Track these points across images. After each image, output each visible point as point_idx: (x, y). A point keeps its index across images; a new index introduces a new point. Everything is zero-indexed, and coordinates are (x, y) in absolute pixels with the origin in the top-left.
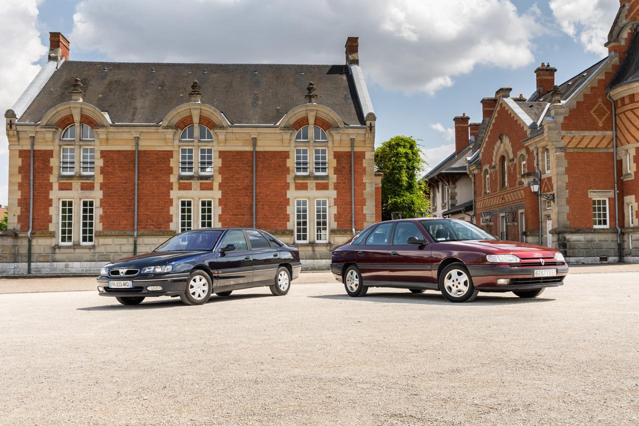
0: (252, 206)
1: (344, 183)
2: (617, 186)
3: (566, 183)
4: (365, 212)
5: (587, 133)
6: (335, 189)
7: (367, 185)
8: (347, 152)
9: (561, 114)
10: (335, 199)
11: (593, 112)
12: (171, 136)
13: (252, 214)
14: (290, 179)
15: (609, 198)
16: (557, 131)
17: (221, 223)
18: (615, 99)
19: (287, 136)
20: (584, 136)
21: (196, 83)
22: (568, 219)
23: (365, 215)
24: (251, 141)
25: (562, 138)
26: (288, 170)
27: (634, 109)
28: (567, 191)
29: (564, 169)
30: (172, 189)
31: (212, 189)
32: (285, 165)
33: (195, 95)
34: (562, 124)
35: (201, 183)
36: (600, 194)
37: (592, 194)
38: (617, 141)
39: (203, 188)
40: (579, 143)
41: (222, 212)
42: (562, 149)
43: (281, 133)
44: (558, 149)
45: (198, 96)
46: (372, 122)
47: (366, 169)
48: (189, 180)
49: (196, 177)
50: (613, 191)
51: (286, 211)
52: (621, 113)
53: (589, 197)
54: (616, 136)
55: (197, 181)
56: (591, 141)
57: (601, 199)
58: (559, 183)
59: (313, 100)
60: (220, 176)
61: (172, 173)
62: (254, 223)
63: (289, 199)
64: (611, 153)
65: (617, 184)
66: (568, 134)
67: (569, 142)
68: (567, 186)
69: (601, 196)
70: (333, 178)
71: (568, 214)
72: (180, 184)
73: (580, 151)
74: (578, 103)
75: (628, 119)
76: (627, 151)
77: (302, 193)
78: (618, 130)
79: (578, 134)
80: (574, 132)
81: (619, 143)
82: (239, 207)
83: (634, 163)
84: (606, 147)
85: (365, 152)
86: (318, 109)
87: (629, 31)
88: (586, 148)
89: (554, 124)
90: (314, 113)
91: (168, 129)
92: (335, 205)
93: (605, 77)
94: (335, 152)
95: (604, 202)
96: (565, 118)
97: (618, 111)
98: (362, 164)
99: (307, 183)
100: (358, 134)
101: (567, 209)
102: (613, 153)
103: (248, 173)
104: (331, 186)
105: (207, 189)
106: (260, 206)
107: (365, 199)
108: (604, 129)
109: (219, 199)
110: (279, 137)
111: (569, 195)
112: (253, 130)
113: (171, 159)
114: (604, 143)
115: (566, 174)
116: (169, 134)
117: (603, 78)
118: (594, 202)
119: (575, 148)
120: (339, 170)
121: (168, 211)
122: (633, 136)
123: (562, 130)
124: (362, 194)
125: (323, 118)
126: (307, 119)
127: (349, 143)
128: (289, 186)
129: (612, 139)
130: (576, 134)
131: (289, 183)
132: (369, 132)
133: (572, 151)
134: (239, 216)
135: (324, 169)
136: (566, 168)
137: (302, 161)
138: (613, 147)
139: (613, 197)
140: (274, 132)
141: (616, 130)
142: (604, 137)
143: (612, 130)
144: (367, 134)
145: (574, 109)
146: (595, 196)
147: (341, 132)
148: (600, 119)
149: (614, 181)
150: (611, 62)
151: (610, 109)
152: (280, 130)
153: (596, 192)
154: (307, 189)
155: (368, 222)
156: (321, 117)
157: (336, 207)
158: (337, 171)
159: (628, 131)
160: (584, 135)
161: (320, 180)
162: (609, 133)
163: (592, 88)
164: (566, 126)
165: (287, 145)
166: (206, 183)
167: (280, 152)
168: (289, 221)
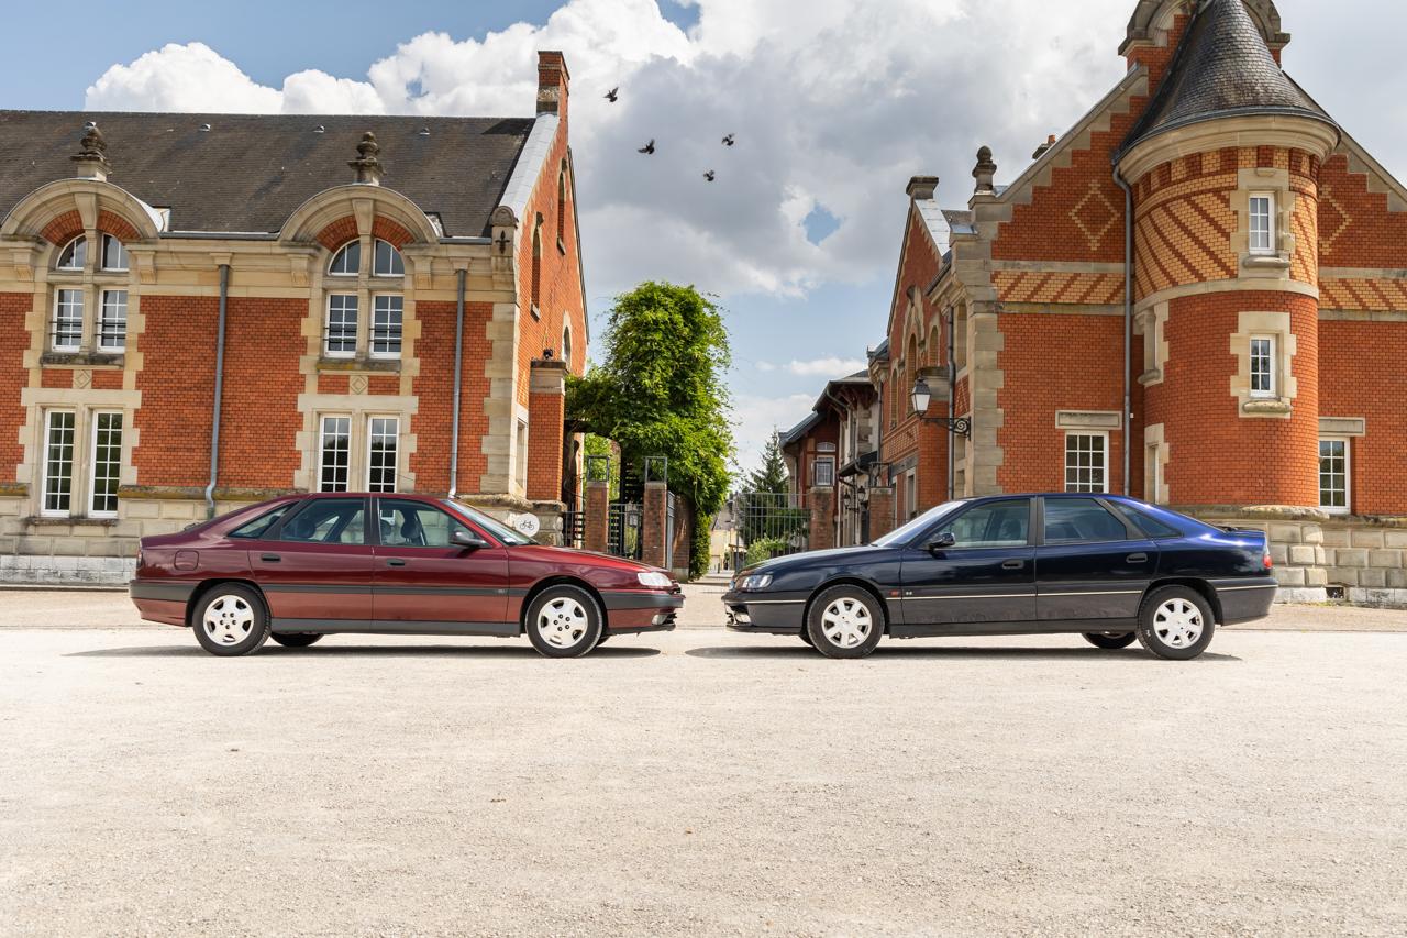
0: (211, 428)
1: (439, 379)
2: (1130, 400)
3: (999, 391)
4: (485, 450)
5: (1058, 267)
6: (415, 393)
7: (493, 385)
8: (448, 304)
9: (992, 218)
10: (413, 417)
11: (1076, 214)
12: (27, 259)
13: (209, 450)
14: (307, 365)
15: (1110, 432)
16: (981, 260)
17: (136, 468)
18: (1131, 181)
19: (301, 263)
20: (1050, 275)
21: (92, 134)
22: (1000, 481)
23: (485, 457)
24: (218, 274)
25: (993, 278)
26: (302, 345)
27: (1168, 201)
28: (1001, 411)
29: (994, 356)
30: (26, 385)
31: (119, 387)
32: (297, 332)
33: (85, 162)
34: (994, 242)
35: (95, 372)
36: (1086, 421)
37: (1066, 420)
38: (1134, 288)
39: (98, 383)
40: (1035, 292)
41: (142, 441)
42: (993, 305)
43: (285, 254)
44: (981, 305)
45: (93, 162)
46: (508, 231)
47: (494, 345)
48: (65, 363)
49: (83, 357)
50: (1120, 413)
51: (293, 444)
52: (1144, 216)
53: (1057, 427)
54: (1133, 276)
55: (85, 367)
56: (1067, 287)
57: (1091, 434)
58: (982, 390)
59: (367, 175)
60: (141, 355)
61: (28, 347)
62: (214, 470)
63: (301, 415)
64: (1118, 317)
65: (1131, 395)
66: (1008, 270)
67: (1011, 288)
68: (999, 398)
69: (1089, 427)
70: (412, 366)
71: (999, 468)
72: (44, 372)
73: (1039, 310)
74: (1038, 190)
75: (1157, 229)
76: (1151, 309)
77: (334, 401)
78: (1137, 259)
79: (1033, 269)
80: (1022, 262)
81: (1138, 292)
82: (181, 431)
83: (1165, 340)
84: (1107, 303)
85: (492, 304)
86: (378, 197)
87: (1179, 12)
88: (1054, 302)
89: (972, 244)
90: (367, 207)
91: (15, 240)
92: (413, 431)
93: (1112, 126)
94: (418, 303)
95: (1098, 441)
96: (1002, 226)
97: (1140, 211)
98: (483, 332)
99: (348, 377)
100: (473, 258)
101: (997, 456)
102: (1124, 317)
103: (207, 350)
104: (406, 385)
105: (108, 387)
106: (231, 429)
107: (487, 419)
108: (1103, 256)
109: (136, 411)
110: (282, 264)
111: (1006, 422)
112: (217, 246)
113: (28, 314)
114: (1103, 291)
115: (999, 367)
116: (22, 254)
117: (1106, 128)
118: (1072, 441)
119: (1026, 302)
120: (426, 347)
121: (15, 437)
122: (1165, 272)
123: (994, 257)
124: (481, 406)
125: (394, 220)
126: (355, 222)
127: (453, 281)
128: (303, 384)
129: (1123, 284)
130: (1029, 267)
131: (303, 376)
132: (498, 253)
133: (1016, 310)
134: (181, 454)
135: (396, 345)
136: (999, 353)
137: (343, 323)
138: (1124, 303)
139: (1120, 428)
140: (268, 250)
141: (1133, 260)
142: (1102, 277)
143: (1124, 260)
144: (493, 259)
145: (1025, 206)
146: (1072, 424)
147: (431, 253)
148: (1094, 231)
149: (1124, 388)
150: (1126, 89)
151: (1120, 207)
152: (282, 246)
153: (1075, 414)
154: (347, 392)
155: (492, 475)
156: (386, 216)
157: (415, 436)
158: (422, 349)
159: (1155, 257)
160: (1049, 270)
161: (378, 370)
162: (1117, 268)
163: (1076, 154)
164: (1002, 249)
165: (303, 283)
166: (106, 372)
167: (287, 300)
168: (299, 467)
